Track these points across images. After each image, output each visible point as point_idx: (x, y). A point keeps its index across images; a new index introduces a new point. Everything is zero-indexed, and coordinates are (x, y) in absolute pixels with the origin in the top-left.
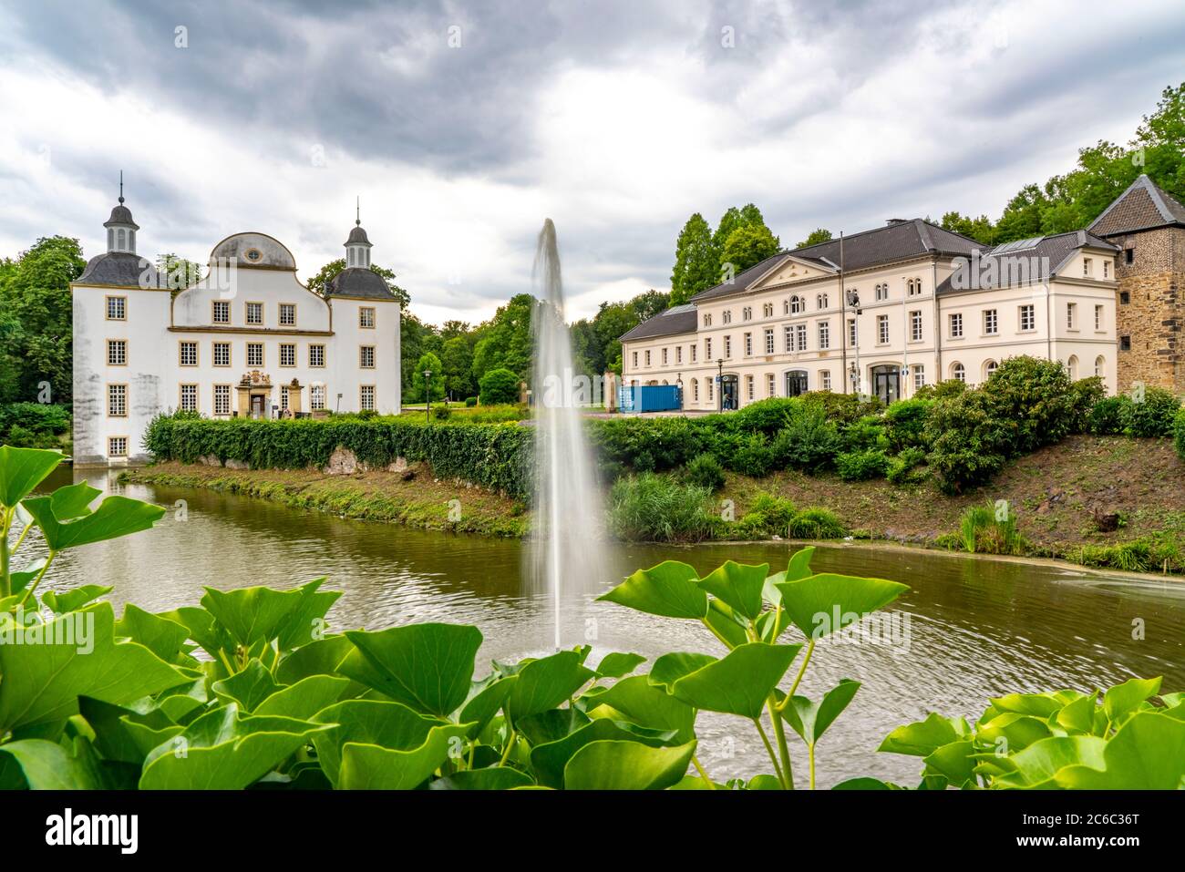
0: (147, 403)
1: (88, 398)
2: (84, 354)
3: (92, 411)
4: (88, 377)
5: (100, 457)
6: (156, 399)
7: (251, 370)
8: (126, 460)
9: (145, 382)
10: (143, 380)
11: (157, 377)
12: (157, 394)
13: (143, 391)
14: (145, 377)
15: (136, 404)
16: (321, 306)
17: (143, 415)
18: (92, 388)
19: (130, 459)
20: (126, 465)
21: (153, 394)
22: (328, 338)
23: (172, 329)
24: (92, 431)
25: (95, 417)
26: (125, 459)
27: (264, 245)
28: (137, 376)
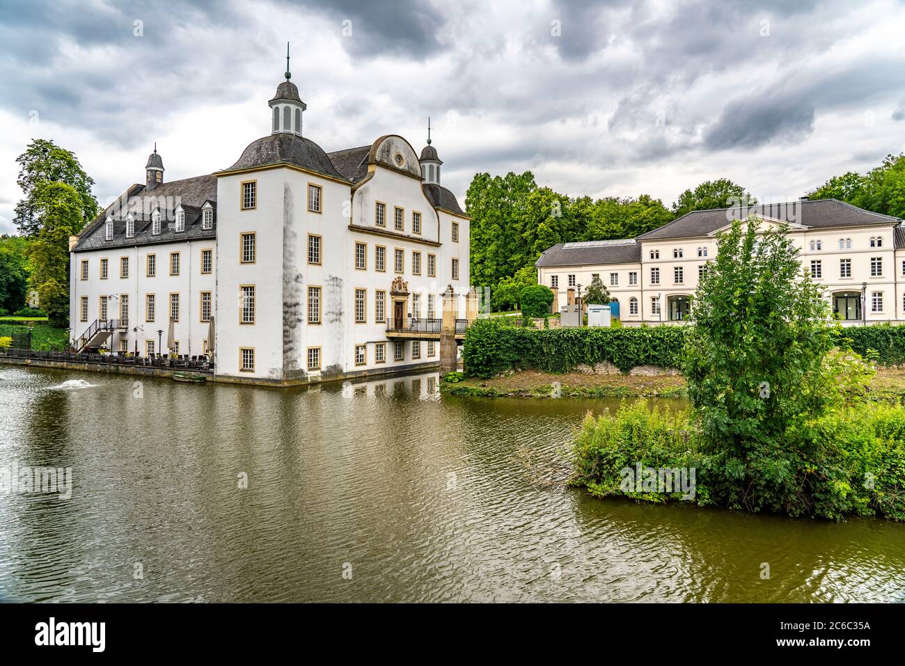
0: (334, 310)
1: (294, 301)
2: (292, 250)
3: (297, 317)
4: (294, 277)
5: (301, 372)
6: (340, 304)
7: (398, 275)
8: (320, 374)
9: (333, 285)
10: (332, 282)
11: (341, 280)
12: (341, 299)
13: (332, 295)
14: (333, 278)
15: (328, 310)
16: (434, 217)
17: (332, 322)
18: (297, 290)
19: (322, 372)
20: (320, 379)
21: (338, 299)
22: (437, 248)
23: (353, 228)
24: (297, 341)
25: (299, 324)
26: (318, 373)
27: (405, 151)
28: (328, 278)
